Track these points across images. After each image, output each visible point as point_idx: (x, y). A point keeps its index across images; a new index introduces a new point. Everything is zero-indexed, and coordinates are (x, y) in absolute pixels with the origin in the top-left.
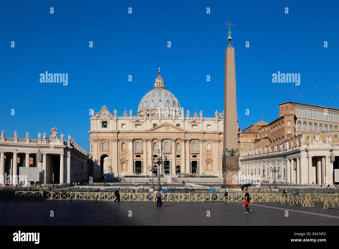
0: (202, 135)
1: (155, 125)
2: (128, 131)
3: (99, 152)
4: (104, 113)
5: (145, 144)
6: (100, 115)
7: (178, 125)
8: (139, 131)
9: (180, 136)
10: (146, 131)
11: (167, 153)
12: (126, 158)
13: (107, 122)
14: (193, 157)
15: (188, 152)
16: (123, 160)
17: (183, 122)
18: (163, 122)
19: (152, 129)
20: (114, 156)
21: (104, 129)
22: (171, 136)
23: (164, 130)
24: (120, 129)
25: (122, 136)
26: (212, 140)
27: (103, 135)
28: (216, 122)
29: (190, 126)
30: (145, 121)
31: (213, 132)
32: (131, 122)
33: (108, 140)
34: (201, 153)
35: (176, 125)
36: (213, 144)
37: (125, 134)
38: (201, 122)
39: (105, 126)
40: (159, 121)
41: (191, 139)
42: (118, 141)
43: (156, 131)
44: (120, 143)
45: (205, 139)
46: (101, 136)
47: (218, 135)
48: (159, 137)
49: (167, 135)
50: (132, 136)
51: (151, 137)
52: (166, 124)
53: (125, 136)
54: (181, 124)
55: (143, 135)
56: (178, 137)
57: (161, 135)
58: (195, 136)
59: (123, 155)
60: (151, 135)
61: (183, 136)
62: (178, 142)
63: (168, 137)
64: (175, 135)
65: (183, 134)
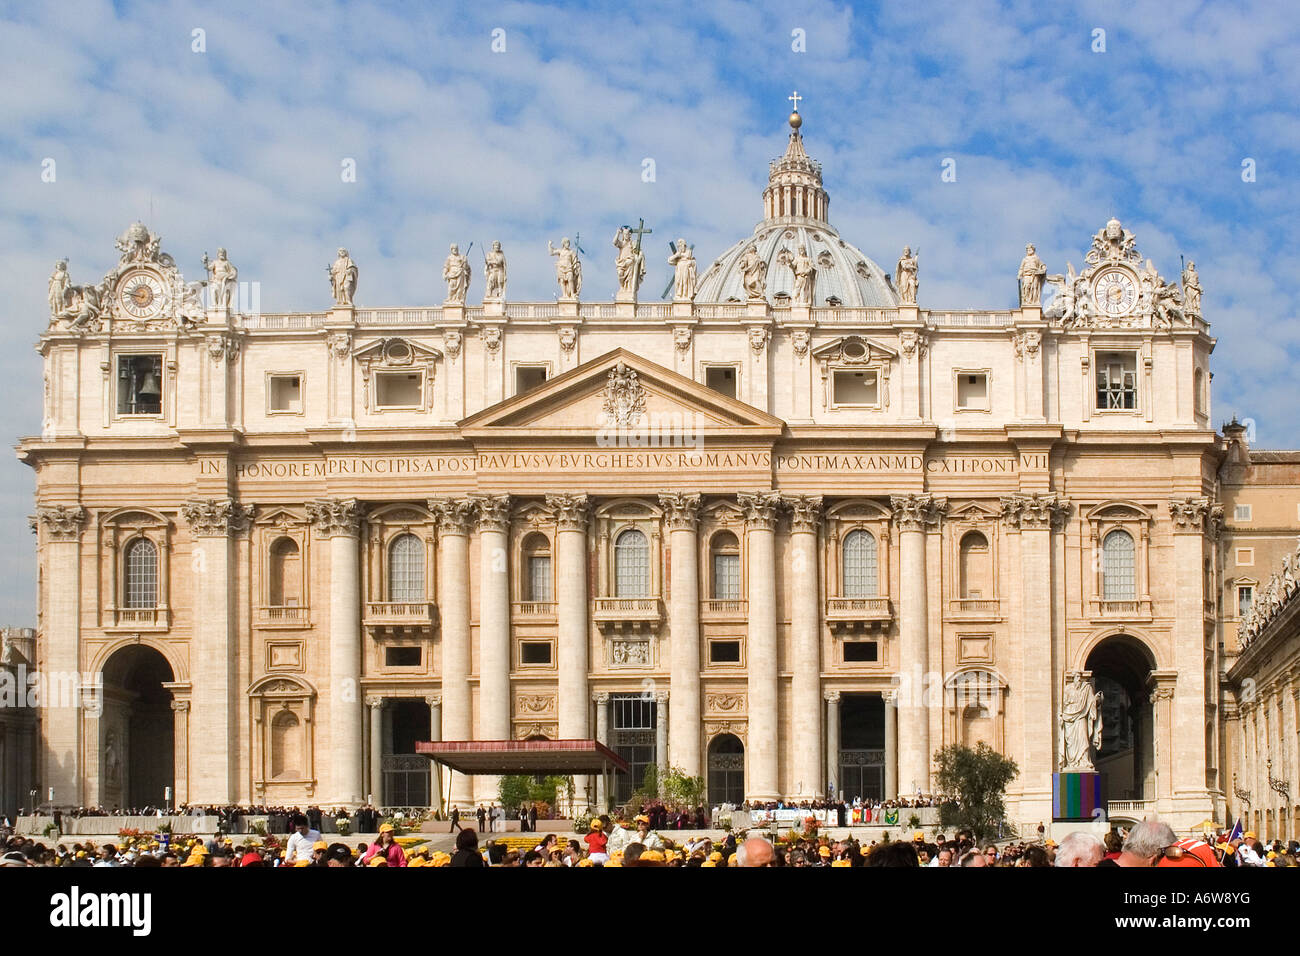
0: (917, 463)
1: (532, 377)
3: (90, 621)
4: (139, 288)
5: (450, 543)
6: (105, 302)
7: (722, 378)
9: (735, 468)
10: (452, 430)
11: (628, 625)
12: (302, 671)
13: (159, 362)
14: (847, 658)
15: (801, 609)
16: (278, 692)
17: (759, 347)
18: (595, 345)
19: (504, 404)
20: (206, 656)
21: (141, 427)
22: (663, 468)
23: (606, 415)
24: (258, 420)
25: (274, 478)
26: (995, 508)
27: (127, 479)
28: (1023, 347)
29: (817, 383)
30: (454, 344)
31: (1007, 429)
32: (342, 353)
33: (164, 521)
34: (908, 621)
35: (701, 378)
36: (1003, 536)
37: (299, 464)
38: (910, 350)
39: (151, 403)
40: (563, 347)
41: (831, 501)
42: (233, 522)
43: (533, 424)
44: (262, 539)
45: (940, 495)
46: (113, 483)
47: (1041, 462)
48: (560, 478)
49: (624, 462)
50: (351, 475)
51: (499, 479)
52: (619, 362)
53: (294, 478)
54: (745, 370)
55: (435, 467)
56: (720, 484)
57: (581, 463)
58: (859, 471)
59: (277, 651)
60: (493, 465)
61: (756, 468)
62: (720, 528)
63: (636, 482)
64: (696, 461)
65: (761, 457)
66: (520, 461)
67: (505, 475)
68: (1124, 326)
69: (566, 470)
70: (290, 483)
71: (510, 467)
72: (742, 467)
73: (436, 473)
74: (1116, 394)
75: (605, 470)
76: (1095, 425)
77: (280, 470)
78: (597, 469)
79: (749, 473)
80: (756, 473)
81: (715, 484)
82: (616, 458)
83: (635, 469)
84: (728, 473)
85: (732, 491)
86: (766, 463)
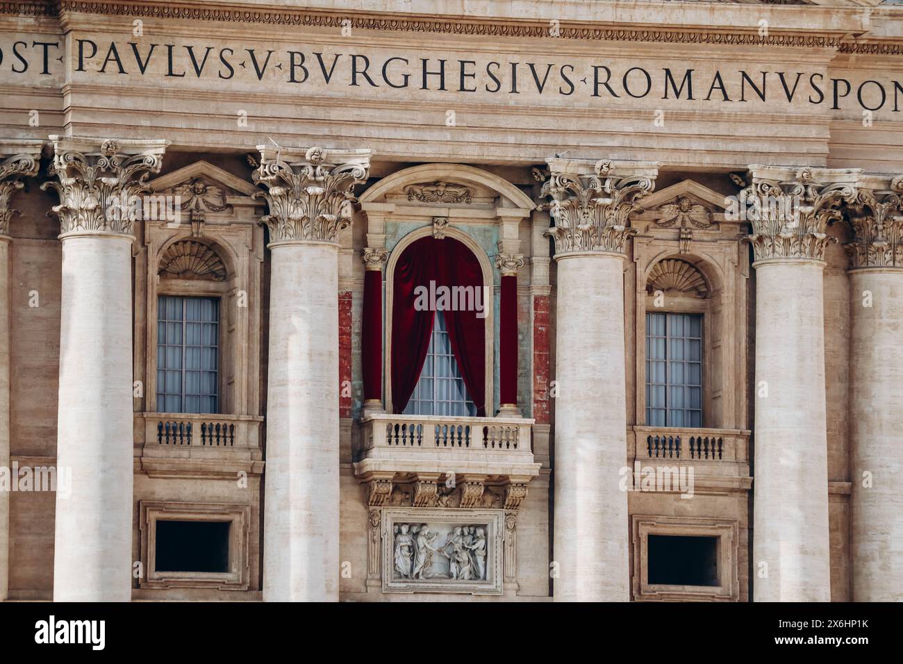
9: (734, 107)
22: (552, 98)
48: (290, 111)
49: (452, 78)
51: (127, 103)
56: (696, 145)
57: (342, 75)
60: (112, 66)
61: (791, 108)
62: (673, 249)
63: (481, 129)
64: (637, 83)
65: (804, 83)
66: (182, 62)
69: (305, 89)
71: (157, 74)
72: (754, 105)
75: (404, 95)
78: (382, 92)
79: (774, 120)
80: (789, 121)
81: (685, 144)
82: (433, 66)
83: (481, 96)
84: (716, 118)
85: (727, 162)
86: (816, 97)
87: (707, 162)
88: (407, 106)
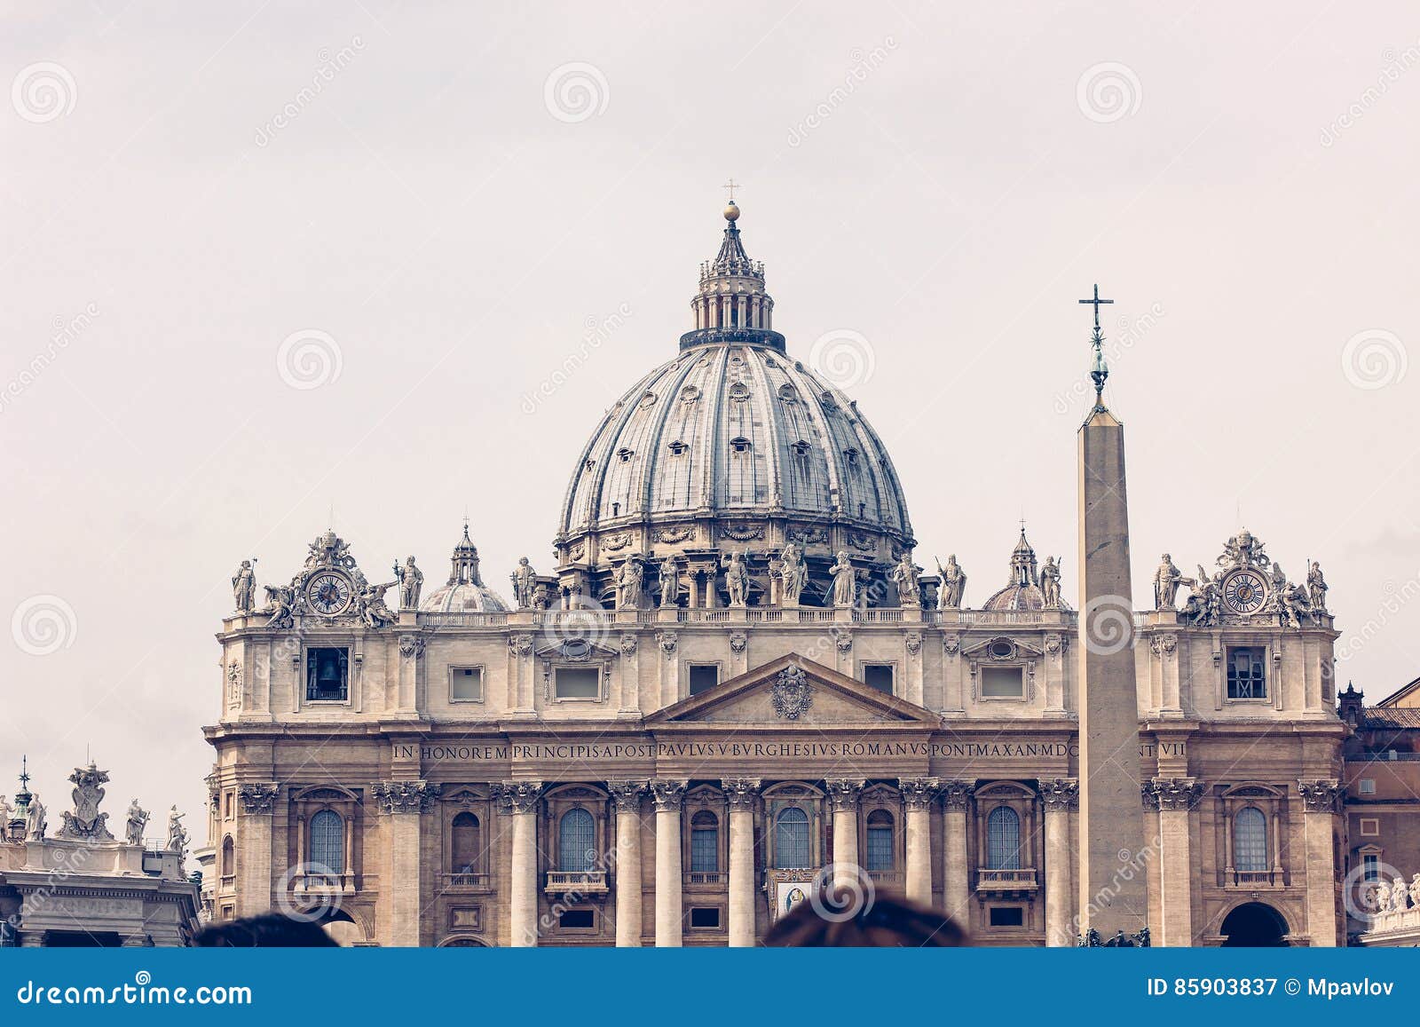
0: (1062, 750)
1: (703, 675)
2: (497, 724)
5: (625, 823)
7: (879, 675)
8: (585, 723)
9: (895, 756)
10: (634, 723)
12: (482, 932)
13: (346, 654)
14: (996, 922)
15: (955, 880)
17: (915, 649)
18: (768, 649)
19: (680, 704)
20: (396, 919)
21: (325, 714)
22: (828, 756)
23: (773, 711)
24: (446, 711)
25: (458, 760)
27: (316, 759)
28: (1160, 647)
29: (968, 678)
30: (629, 645)
31: (1148, 722)
32: (526, 653)
33: (354, 797)
34: (1055, 891)
35: (861, 677)
37: (482, 748)
38: (1054, 651)
39: (330, 688)
40: (734, 649)
41: (980, 783)
42: (424, 800)
43: (708, 720)
46: (302, 762)
47: (1179, 750)
48: (734, 765)
49: (792, 751)
50: (535, 759)
51: (676, 765)
52: (792, 666)
53: (476, 760)
54: (903, 668)
55: (613, 753)
56: (880, 770)
57: (752, 752)
58: (1007, 757)
59: (459, 914)
60: (671, 753)
61: (915, 756)
62: (877, 807)
63: (803, 768)
64: (859, 750)
65: (920, 746)
66: (695, 750)
67: (682, 761)
68: (1254, 624)
69: (739, 757)
70: (473, 764)
71: (686, 754)
72: (902, 755)
73: (614, 758)
74: (1245, 683)
75: (774, 757)
76: (1227, 714)
77: (464, 754)
78: (766, 756)
79: (909, 760)
80: (914, 761)
81: (877, 771)
82: (785, 747)
83: (802, 756)
84: (888, 761)
85: (892, 776)
86: (924, 752)
87: (885, 776)
88: (775, 761)
